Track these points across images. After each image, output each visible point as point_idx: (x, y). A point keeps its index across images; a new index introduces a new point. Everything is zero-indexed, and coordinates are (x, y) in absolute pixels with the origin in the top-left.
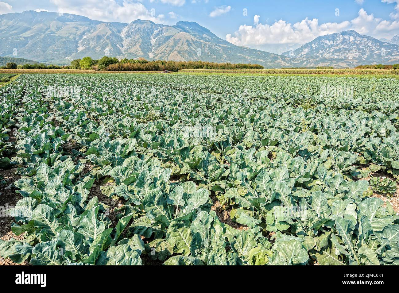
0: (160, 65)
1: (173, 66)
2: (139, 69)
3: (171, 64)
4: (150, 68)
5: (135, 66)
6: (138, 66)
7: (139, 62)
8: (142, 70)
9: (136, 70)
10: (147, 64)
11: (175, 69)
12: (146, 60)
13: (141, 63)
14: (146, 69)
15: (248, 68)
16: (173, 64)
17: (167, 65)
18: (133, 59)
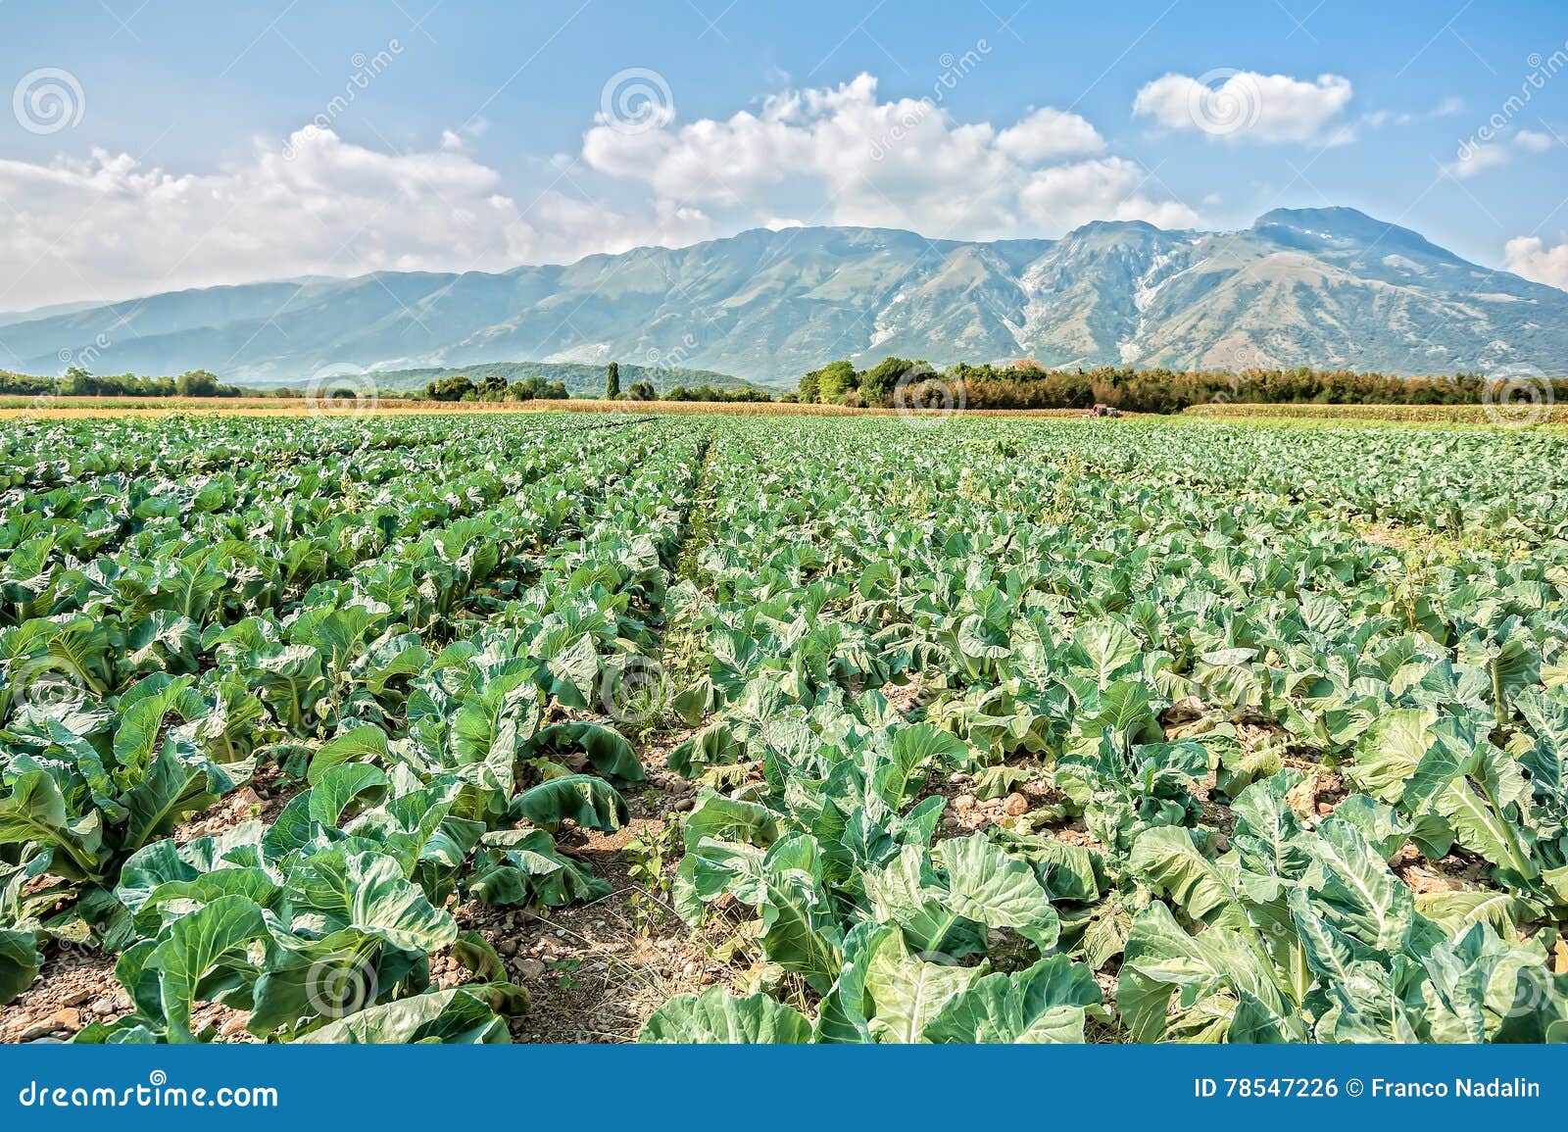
0: (1101, 389)
1: (1162, 390)
2: (1008, 403)
3: (1155, 380)
4: (1053, 399)
5: (992, 390)
6: (1002, 391)
7: (1011, 374)
8: (1020, 406)
9: (993, 405)
10: (1044, 384)
11: (1170, 402)
12: (1043, 368)
13: (1018, 380)
14: (1036, 404)
16: (1162, 384)
17: (1132, 386)
18: (988, 366)
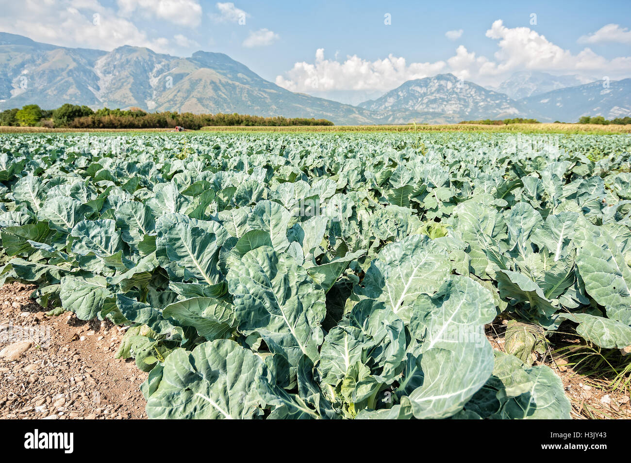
0: (169, 120)
1: (191, 121)
2: (132, 126)
3: (187, 117)
4: (152, 124)
5: (124, 120)
6: (129, 121)
7: (130, 113)
8: (138, 127)
9: (125, 127)
10: (146, 118)
11: (195, 125)
12: (144, 111)
13: (135, 116)
14: (144, 126)
15: (311, 124)
16: (190, 118)
17: (180, 119)
18: (119, 110)
